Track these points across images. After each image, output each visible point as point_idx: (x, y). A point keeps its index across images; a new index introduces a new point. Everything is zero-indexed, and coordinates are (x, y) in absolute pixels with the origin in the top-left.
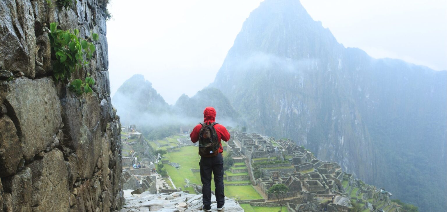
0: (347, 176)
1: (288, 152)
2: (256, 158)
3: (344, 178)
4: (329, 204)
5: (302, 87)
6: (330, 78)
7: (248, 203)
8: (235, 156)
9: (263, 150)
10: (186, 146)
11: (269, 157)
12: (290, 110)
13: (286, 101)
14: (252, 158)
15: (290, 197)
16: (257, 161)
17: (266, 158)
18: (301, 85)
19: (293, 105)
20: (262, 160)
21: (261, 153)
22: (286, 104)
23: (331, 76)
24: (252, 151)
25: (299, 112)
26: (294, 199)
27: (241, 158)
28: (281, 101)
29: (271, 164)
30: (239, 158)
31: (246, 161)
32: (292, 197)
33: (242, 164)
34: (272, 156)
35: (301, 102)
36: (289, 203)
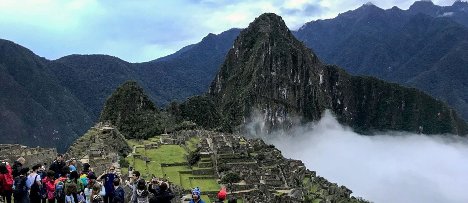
0: (310, 173)
1: (255, 149)
2: (221, 153)
3: (306, 174)
4: (283, 197)
5: (285, 98)
6: (311, 91)
7: (207, 194)
8: (203, 152)
9: (229, 146)
10: (165, 144)
11: (234, 153)
12: (274, 119)
13: (270, 110)
14: (218, 153)
15: (248, 189)
16: (222, 156)
17: (231, 154)
18: (285, 96)
19: (276, 114)
20: (227, 156)
21: (227, 149)
22: (270, 113)
23: (311, 89)
24: (219, 147)
25: (282, 121)
26: (251, 191)
27: (208, 153)
28: (265, 109)
29: (234, 159)
30: (206, 153)
31: (212, 156)
32: (249, 189)
33: (208, 159)
34: (237, 152)
35: (284, 112)
36: (246, 195)
